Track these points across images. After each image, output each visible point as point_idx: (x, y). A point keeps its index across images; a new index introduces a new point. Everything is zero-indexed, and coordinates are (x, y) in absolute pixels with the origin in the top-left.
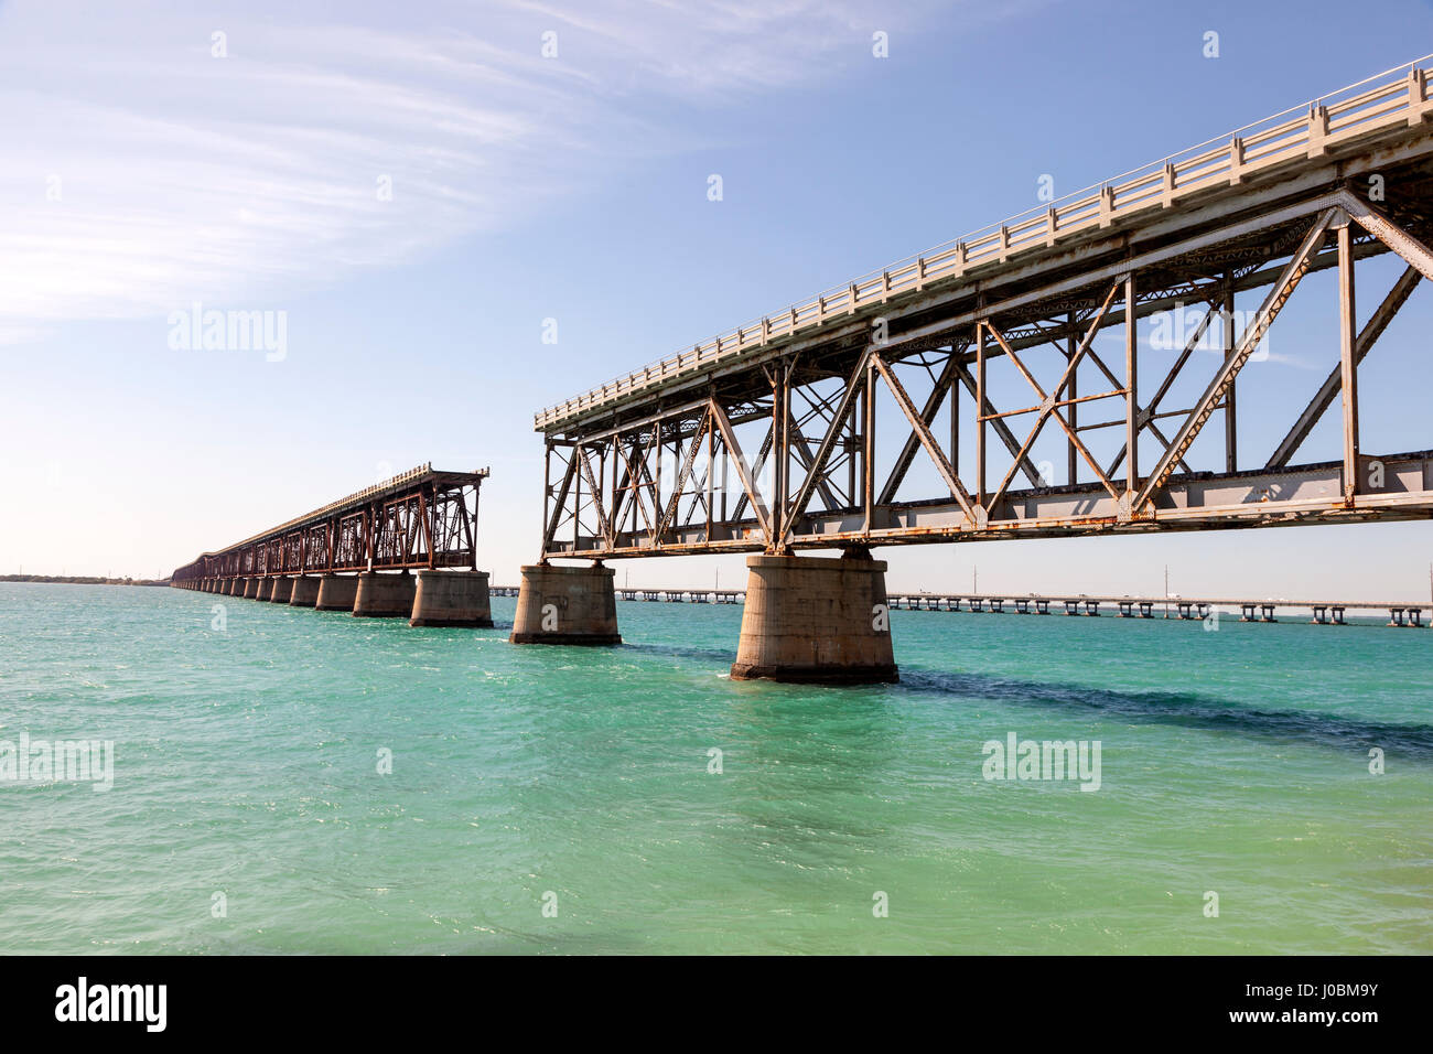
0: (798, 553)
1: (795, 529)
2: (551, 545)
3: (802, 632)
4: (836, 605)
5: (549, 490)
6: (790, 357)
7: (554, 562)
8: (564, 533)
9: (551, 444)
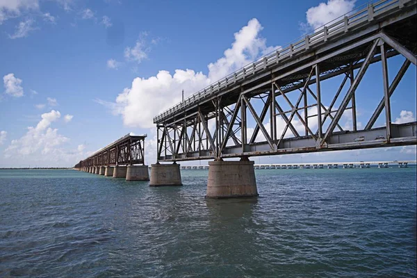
0: (224, 160)
1: (223, 152)
2: (160, 158)
3: (226, 185)
4: (237, 176)
5: (159, 141)
6: (220, 97)
7: (161, 163)
8: (163, 154)
9: (159, 127)
